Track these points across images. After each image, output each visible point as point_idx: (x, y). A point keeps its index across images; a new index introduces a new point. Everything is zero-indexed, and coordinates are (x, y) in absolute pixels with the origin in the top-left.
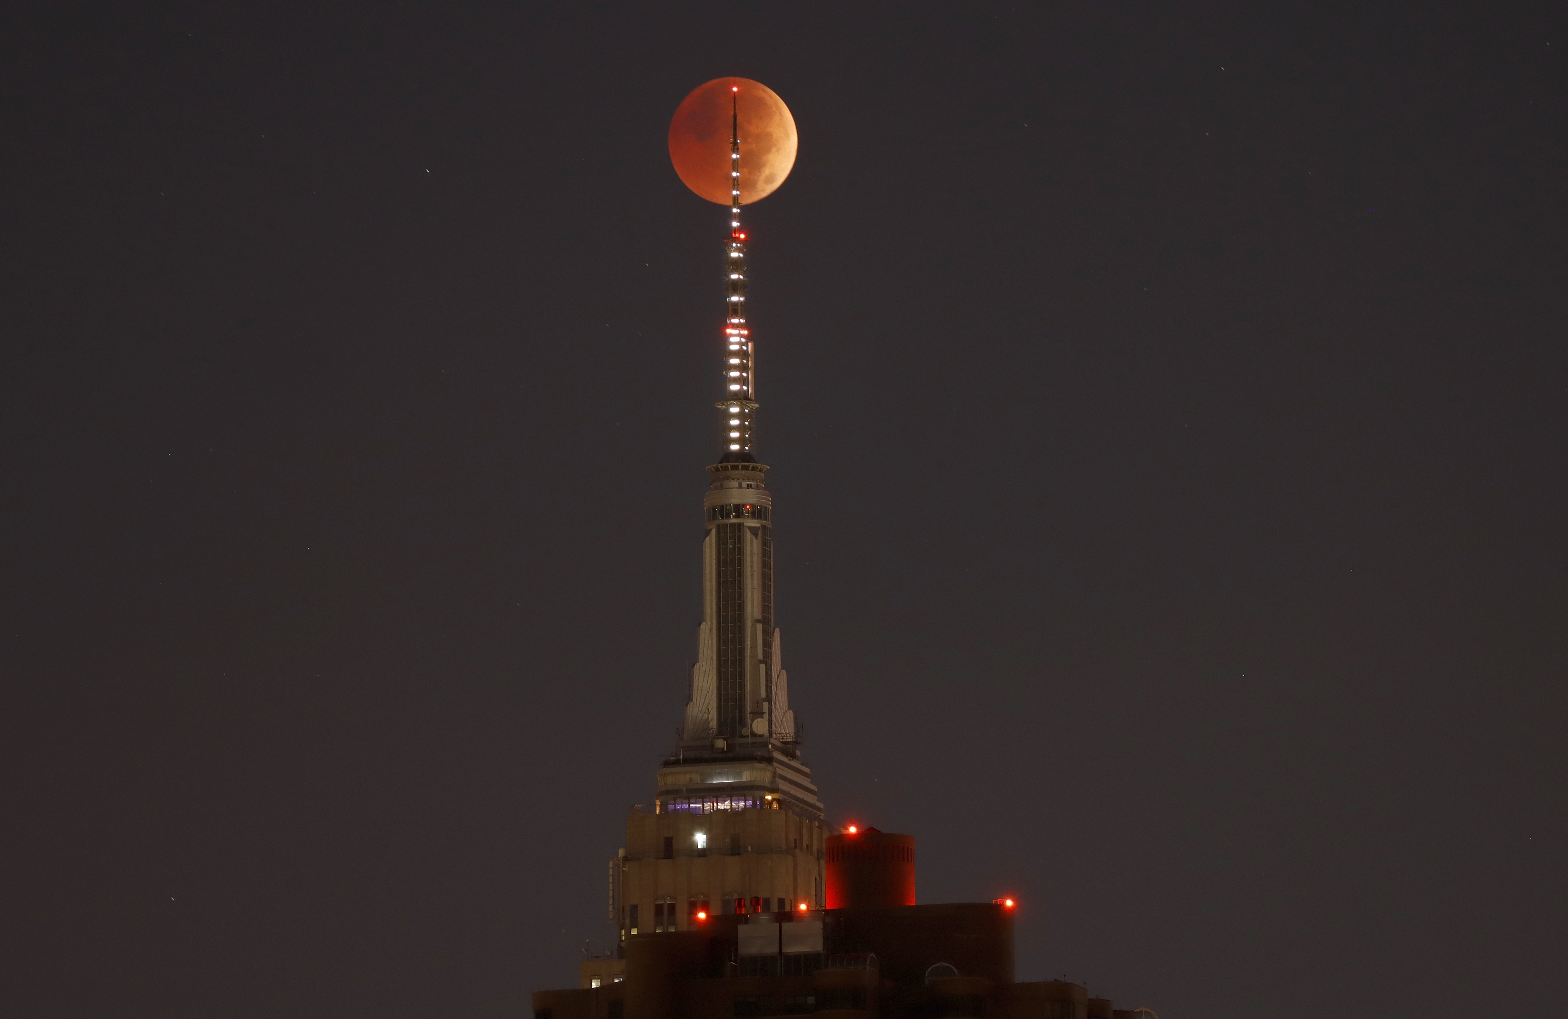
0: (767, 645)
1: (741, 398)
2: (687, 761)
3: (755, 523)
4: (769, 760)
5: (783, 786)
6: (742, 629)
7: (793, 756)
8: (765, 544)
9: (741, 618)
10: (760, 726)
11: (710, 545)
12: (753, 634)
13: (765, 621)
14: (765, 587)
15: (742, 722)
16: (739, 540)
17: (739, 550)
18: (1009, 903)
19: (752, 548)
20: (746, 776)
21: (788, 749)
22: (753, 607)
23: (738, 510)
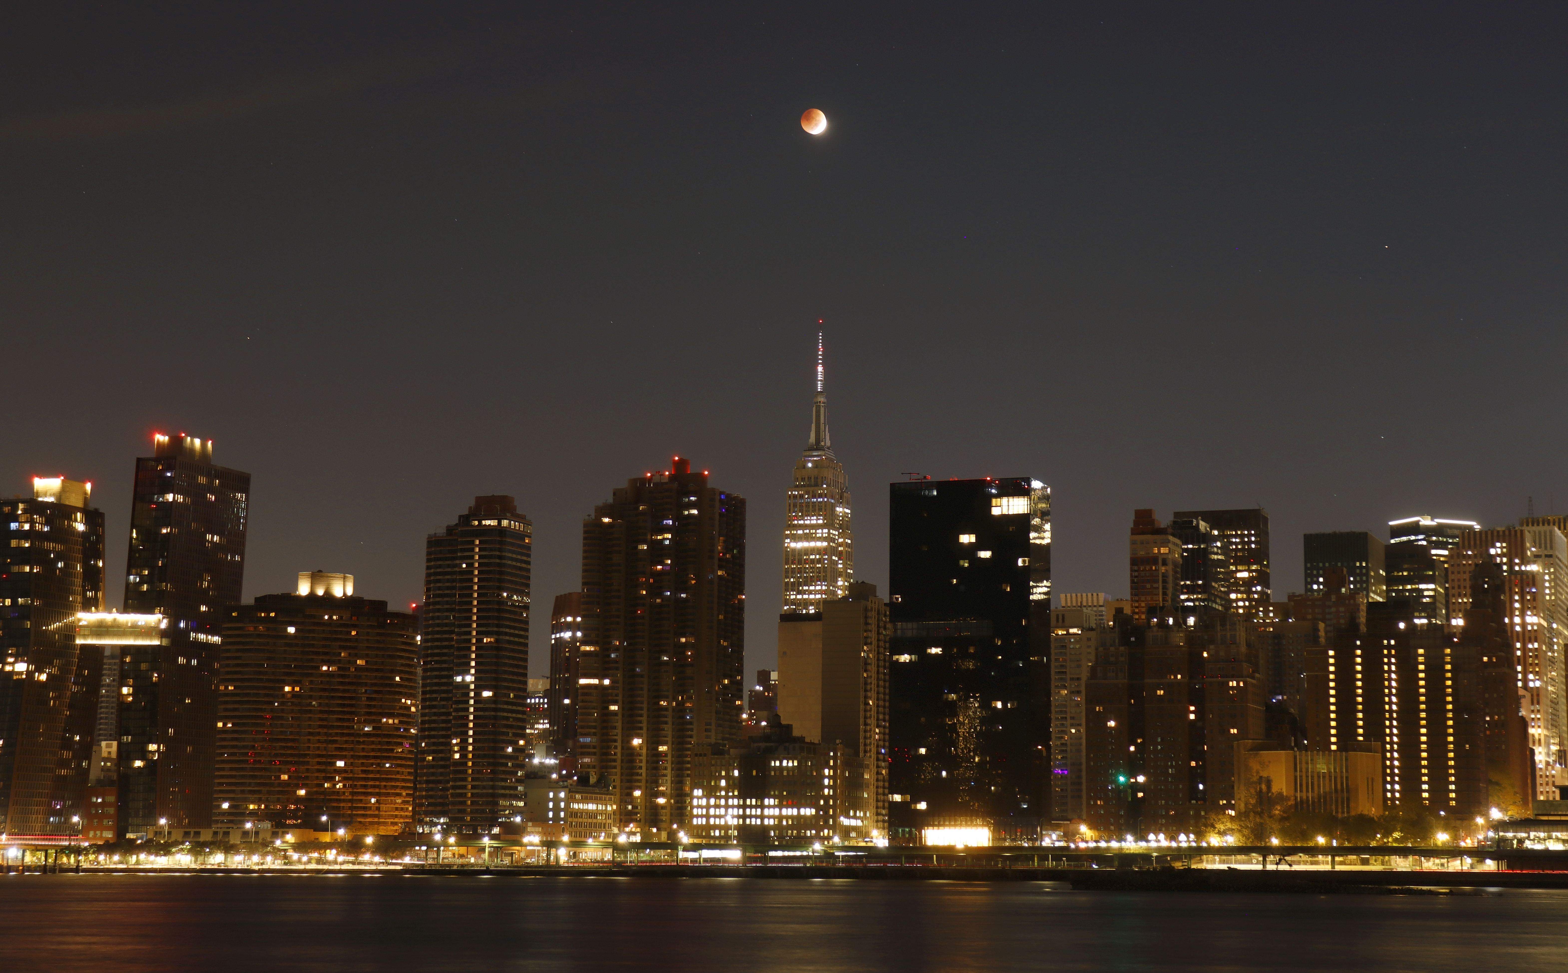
0: (825, 428)
1: (821, 381)
2: (808, 450)
3: (823, 405)
4: (824, 450)
5: (826, 455)
6: (820, 425)
7: (830, 449)
8: (825, 409)
9: (820, 423)
10: (823, 444)
11: (814, 409)
12: (822, 426)
13: (825, 423)
14: (825, 417)
15: (820, 443)
16: (820, 408)
17: (820, 410)
18: (706, 473)
19: (822, 410)
20: (819, 453)
21: (828, 448)
22: (822, 421)
23: (820, 402)
